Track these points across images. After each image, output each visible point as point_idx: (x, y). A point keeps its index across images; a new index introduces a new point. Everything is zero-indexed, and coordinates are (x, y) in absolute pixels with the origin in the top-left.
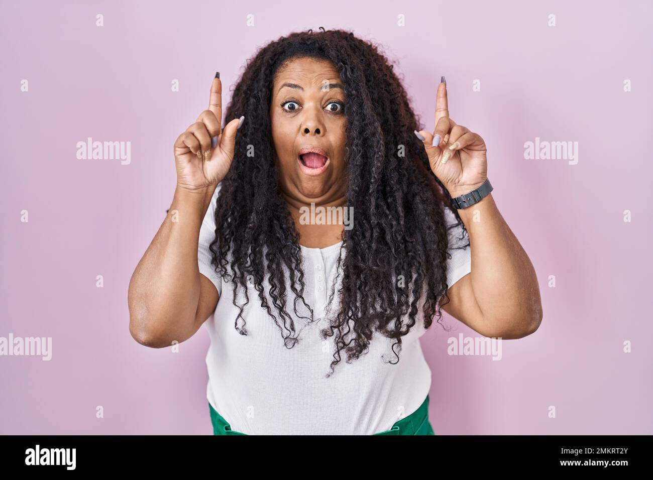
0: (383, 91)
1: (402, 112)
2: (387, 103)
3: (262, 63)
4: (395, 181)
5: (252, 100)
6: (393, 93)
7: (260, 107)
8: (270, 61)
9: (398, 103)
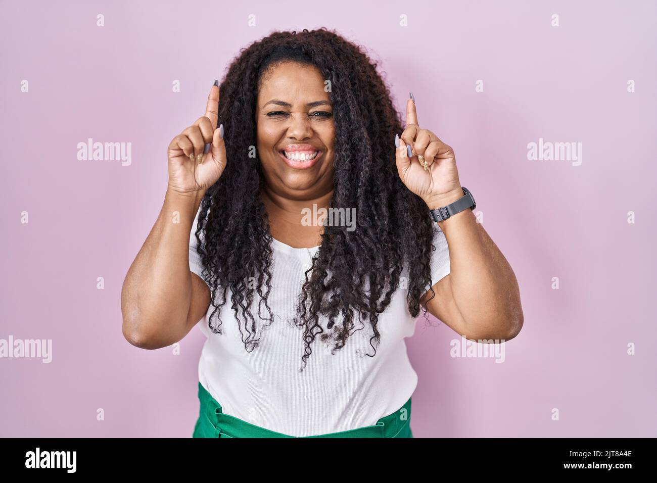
0: (368, 93)
1: (387, 113)
2: (372, 105)
3: (247, 67)
4: (381, 181)
5: (237, 104)
6: (378, 94)
7: (244, 111)
8: (255, 65)
9: (383, 103)
